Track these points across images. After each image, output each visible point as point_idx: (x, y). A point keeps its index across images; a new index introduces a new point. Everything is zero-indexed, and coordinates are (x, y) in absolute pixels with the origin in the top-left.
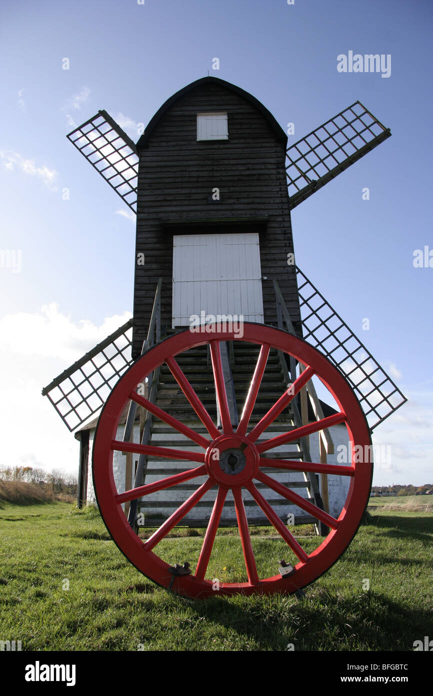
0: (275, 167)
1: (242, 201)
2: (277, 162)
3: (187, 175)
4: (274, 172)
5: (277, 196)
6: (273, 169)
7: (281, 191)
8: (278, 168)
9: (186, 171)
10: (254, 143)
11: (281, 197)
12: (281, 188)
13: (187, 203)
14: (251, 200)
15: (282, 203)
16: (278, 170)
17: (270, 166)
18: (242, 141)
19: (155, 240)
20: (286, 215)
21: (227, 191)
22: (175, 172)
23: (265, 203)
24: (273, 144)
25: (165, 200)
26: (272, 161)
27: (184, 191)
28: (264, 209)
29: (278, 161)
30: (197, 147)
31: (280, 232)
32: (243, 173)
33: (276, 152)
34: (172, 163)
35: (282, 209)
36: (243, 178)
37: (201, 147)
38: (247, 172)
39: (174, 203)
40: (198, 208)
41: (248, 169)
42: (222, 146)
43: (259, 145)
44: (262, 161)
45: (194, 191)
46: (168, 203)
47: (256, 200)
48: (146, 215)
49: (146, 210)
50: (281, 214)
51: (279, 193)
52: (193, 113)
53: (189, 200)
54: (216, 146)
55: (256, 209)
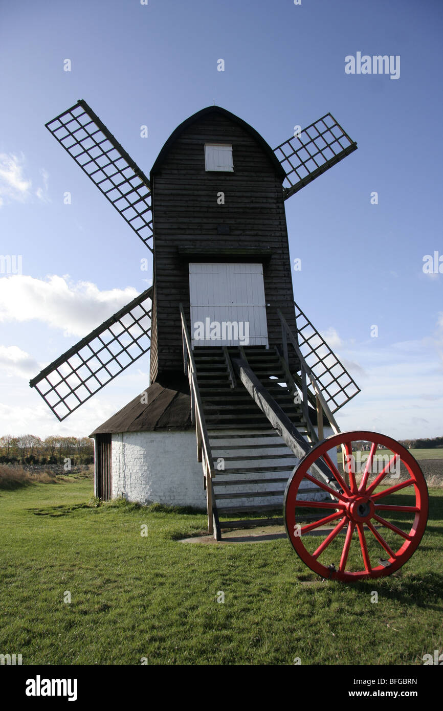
0: (275, 201)
1: (248, 232)
2: (276, 197)
3: (198, 205)
4: (274, 206)
5: (277, 229)
6: (274, 203)
7: (280, 225)
8: (278, 202)
9: (197, 201)
10: (257, 176)
11: (281, 231)
12: (280, 222)
13: (200, 232)
14: (255, 232)
15: (281, 236)
16: (278, 205)
17: (270, 201)
18: (246, 174)
19: (173, 267)
20: (285, 247)
21: (233, 222)
22: (187, 201)
23: (267, 236)
24: (273, 179)
25: (179, 229)
26: (272, 195)
27: (197, 220)
28: (266, 242)
29: (278, 195)
30: (206, 178)
31: (280, 263)
32: (248, 206)
33: (276, 187)
34: (184, 192)
35: (282, 242)
36: (248, 210)
37: (210, 178)
38: (252, 205)
39: (188, 232)
40: (210, 237)
41: (252, 202)
42: (228, 178)
43: (261, 179)
44: (263, 194)
45: (205, 220)
46: (183, 232)
47: (260, 233)
48: (163, 242)
49: (163, 237)
50: (281, 246)
51: (280, 226)
52: (200, 142)
53: (201, 229)
54: (223, 178)
55: (259, 241)
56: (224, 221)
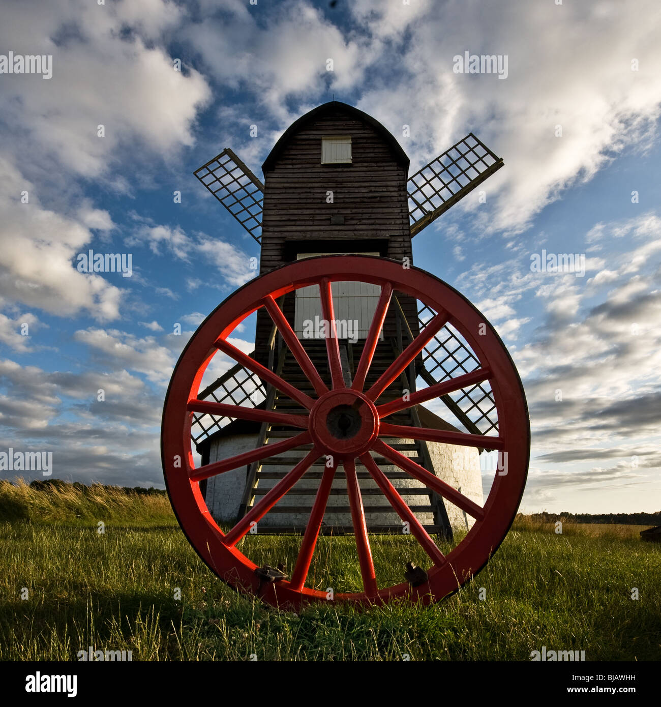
0: (397, 189)
1: (364, 221)
2: (399, 185)
3: (312, 197)
4: (395, 194)
5: (398, 217)
6: (395, 191)
7: (401, 212)
8: (400, 190)
9: (310, 193)
10: (377, 166)
11: (402, 218)
12: (402, 210)
13: (311, 223)
14: (372, 221)
15: (403, 224)
16: (400, 193)
17: (392, 189)
18: (365, 164)
19: (279, 258)
20: (406, 235)
21: (349, 212)
22: (299, 193)
23: (387, 224)
24: (396, 168)
25: (289, 220)
26: (394, 183)
27: (308, 212)
28: (385, 230)
29: (400, 183)
30: (321, 170)
31: (400, 252)
32: (366, 195)
33: (398, 175)
34: (297, 185)
35: (403, 229)
36: (366, 200)
37: (325, 170)
38: (371, 195)
39: (298, 223)
40: (322, 228)
41: (371, 192)
42: (345, 170)
43: (382, 168)
44: (384, 183)
45: (318, 212)
46: (293, 223)
47: (378, 221)
48: (271, 233)
49: (271, 229)
50: (402, 234)
51: (401, 214)
52: (318, 137)
53: (313, 220)
54: (340, 170)
55: (377, 230)
56: (338, 211)
